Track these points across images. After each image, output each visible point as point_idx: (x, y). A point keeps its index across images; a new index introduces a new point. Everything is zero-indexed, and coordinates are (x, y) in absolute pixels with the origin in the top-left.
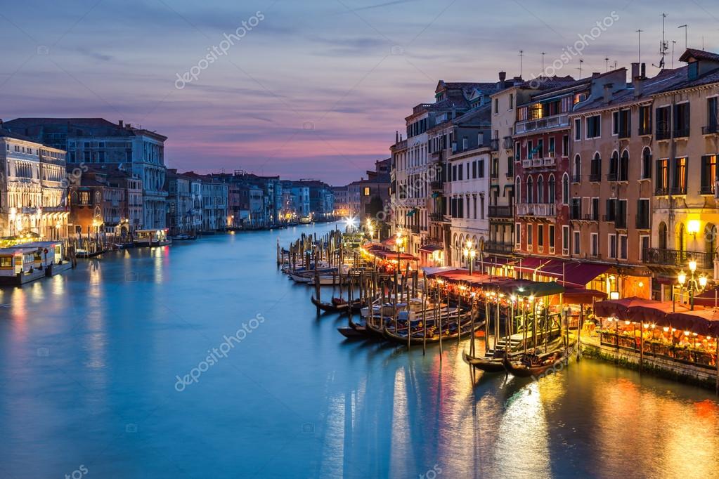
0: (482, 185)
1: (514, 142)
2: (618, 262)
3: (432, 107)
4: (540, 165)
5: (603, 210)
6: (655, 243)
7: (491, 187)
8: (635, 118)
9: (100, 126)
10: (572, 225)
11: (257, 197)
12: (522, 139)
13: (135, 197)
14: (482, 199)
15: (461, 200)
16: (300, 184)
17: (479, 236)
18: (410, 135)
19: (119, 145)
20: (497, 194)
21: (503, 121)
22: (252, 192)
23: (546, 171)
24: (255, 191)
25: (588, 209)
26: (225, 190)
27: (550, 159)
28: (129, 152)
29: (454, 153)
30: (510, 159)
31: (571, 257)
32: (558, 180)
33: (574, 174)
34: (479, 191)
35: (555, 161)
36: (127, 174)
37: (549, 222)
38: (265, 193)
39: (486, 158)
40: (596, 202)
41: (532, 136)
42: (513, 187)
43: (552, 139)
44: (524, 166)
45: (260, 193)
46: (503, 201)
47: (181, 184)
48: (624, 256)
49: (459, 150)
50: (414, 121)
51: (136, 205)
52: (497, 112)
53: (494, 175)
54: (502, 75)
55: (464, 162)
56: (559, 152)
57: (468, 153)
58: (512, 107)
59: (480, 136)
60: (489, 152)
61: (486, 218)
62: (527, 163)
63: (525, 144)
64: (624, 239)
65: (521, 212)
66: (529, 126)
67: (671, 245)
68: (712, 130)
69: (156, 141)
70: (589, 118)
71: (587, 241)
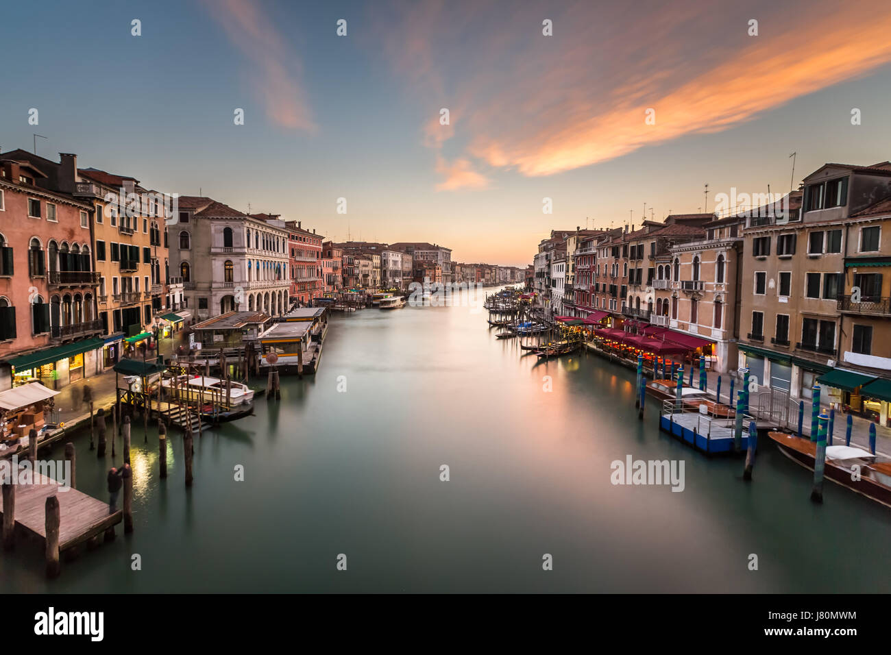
0: (563, 275)
1: (575, 257)
2: (613, 311)
3: (549, 241)
4: (585, 267)
5: (608, 289)
6: (627, 305)
7: (566, 276)
8: (621, 250)
9: (427, 246)
10: (595, 294)
11: (488, 273)
12: (578, 257)
14: (563, 281)
15: (556, 280)
16: (507, 268)
17: (561, 296)
18: (540, 252)
19: (433, 253)
20: (568, 279)
21: (571, 249)
22: (486, 271)
23: (587, 270)
25: (601, 288)
26: (475, 271)
27: (587, 266)
28: (437, 255)
30: (573, 265)
31: (595, 308)
32: (591, 274)
33: (597, 273)
34: (561, 277)
35: (590, 266)
36: (436, 264)
37: (587, 292)
38: (492, 272)
39: (564, 263)
40: (604, 285)
41: (582, 256)
42: (574, 276)
43: (589, 257)
45: (489, 271)
46: (570, 282)
47: (458, 269)
48: (615, 309)
49: (556, 260)
50: (541, 247)
52: (569, 244)
53: (567, 271)
54: (578, 228)
55: (557, 265)
56: (592, 263)
57: (558, 261)
58: (574, 243)
59: (563, 254)
60: (565, 261)
61: (564, 289)
62: (579, 267)
63: (579, 259)
64: (615, 301)
65: (576, 287)
66: (581, 251)
67: (634, 306)
68: (652, 257)
69: (448, 252)
70: (603, 249)
71: (601, 301)
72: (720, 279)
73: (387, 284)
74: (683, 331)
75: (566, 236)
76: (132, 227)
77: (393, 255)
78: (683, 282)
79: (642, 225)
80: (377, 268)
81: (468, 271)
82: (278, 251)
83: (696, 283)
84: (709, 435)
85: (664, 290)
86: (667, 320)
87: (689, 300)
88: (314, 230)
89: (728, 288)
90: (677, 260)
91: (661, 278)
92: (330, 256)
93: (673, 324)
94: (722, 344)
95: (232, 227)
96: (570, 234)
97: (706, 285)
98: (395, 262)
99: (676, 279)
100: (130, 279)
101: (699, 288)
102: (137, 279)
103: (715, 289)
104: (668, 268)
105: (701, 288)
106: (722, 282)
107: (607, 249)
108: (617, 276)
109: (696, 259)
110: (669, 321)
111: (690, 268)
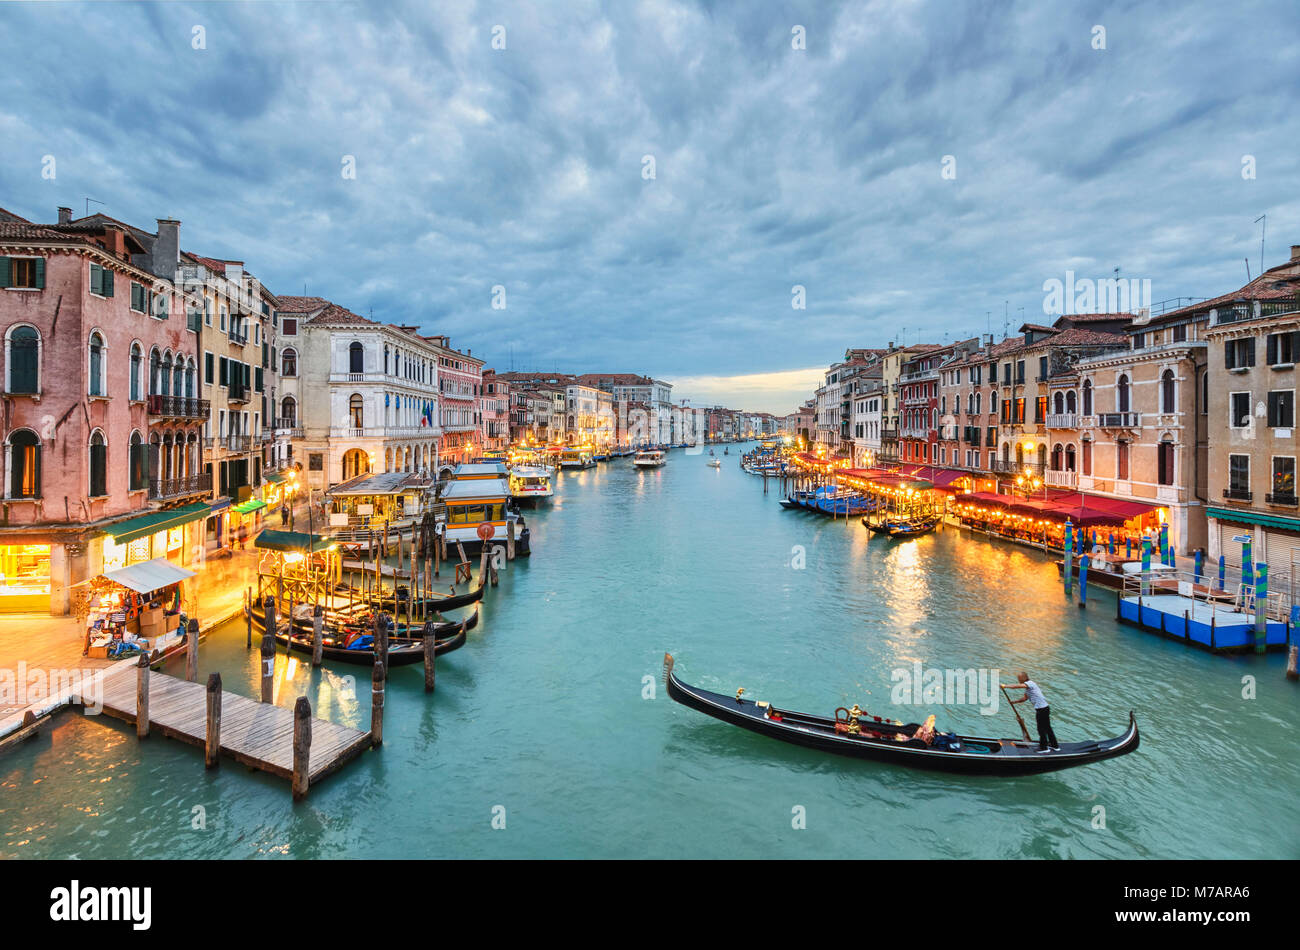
0: (877, 416)
1: (900, 389)
2: (973, 469)
3: (843, 366)
4: (917, 403)
5: (962, 434)
6: (999, 457)
7: (883, 418)
8: (987, 371)
9: (633, 378)
10: (939, 444)
11: (728, 423)
12: (904, 386)
14: (876, 425)
15: (862, 426)
16: (756, 415)
17: (874, 451)
18: (829, 384)
19: (645, 390)
20: (887, 422)
21: (891, 373)
22: (725, 420)
23: (921, 406)
24: (727, 419)
25: (951, 433)
27: (923, 400)
29: (857, 395)
30: (896, 399)
31: (939, 464)
32: (930, 413)
33: (941, 409)
34: (875, 420)
35: (928, 400)
36: (648, 408)
37: (923, 441)
38: (733, 420)
39: (879, 399)
41: (912, 384)
42: (898, 417)
43: (925, 385)
44: (906, 403)
45: (730, 420)
46: (891, 427)
48: (977, 465)
49: (861, 394)
50: (831, 374)
52: (887, 368)
53: (885, 409)
54: (891, 344)
55: (864, 401)
56: (931, 395)
57: (867, 395)
58: (897, 365)
59: (875, 384)
60: (881, 395)
61: (879, 438)
62: (908, 402)
63: (907, 389)
64: (977, 453)
65: (904, 434)
66: (909, 378)
67: (1012, 458)
68: (1043, 379)
69: (666, 388)
70: (952, 372)
71: (951, 455)
72: (1169, 406)
74: (1105, 494)
75: (874, 356)
76: (242, 334)
77: (583, 392)
78: (1101, 415)
79: (1020, 331)
80: (560, 413)
82: (424, 381)
83: (1126, 416)
85: (1066, 430)
86: (1074, 477)
87: (1114, 443)
88: (469, 350)
89: (1182, 421)
90: (1087, 383)
91: (1059, 411)
92: (492, 392)
93: (1085, 484)
94: (1178, 510)
95: (362, 341)
97: (1143, 418)
98: (587, 404)
99: (1087, 411)
100: (238, 414)
101: (1131, 423)
102: (246, 414)
103: (1160, 424)
104: (1071, 397)
105: (1136, 424)
106: (1173, 411)
107: (958, 372)
108: (978, 412)
109: (1124, 378)
110: (1078, 479)
111: (1112, 392)
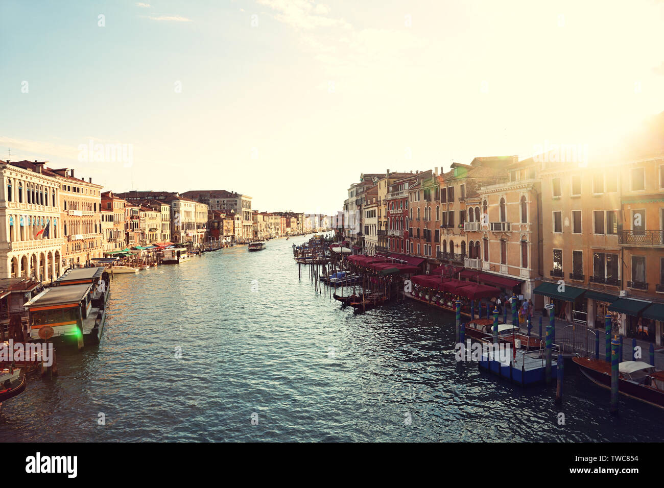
0: (375, 221)
1: (387, 202)
2: (428, 257)
3: (359, 185)
4: (397, 212)
5: (422, 234)
6: (442, 250)
7: (379, 222)
8: (433, 193)
9: (224, 194)
10: (410, 240)
12: (390, 201)
13: (238, 224)
14: (375, 227)
15: (368, 227)
16: (314, 215)
17: (374, 244)
18: (350, 197)
19: (232, 201)
20: (381, 225)
21: (383, 192)
22: (292, 220)
23: (399, 215)
24: (293, 219)
26: (279, 220)
27: (400, 211)
28: (236, 204)
29: (365, 206)
30: (386, 210)
31: (410, 254)
32: (404, 219)
33: (410, 217)
34: (375, 223)
35: (403, 211)
36: (234, 214)
37: (401, 238)
38: (298, 220)
39: (376, 208)
40: (418, 230)
41: (394, 200)
42: (387, 222)
43: (401, 201)
44: (391, 213)
45: (295, 220)
46: (383, 228)
47: (260, 217)
48: (430, 255)
49: (367, 205)
50: (351, 191)
51: (238, 227)
52: (380, 188)
53: (380, 216)
54: (388, 171)
55: (369, 210)
56: (404, 208)
57: (370, 206)
58: (385, 187)
59: (374, 199)
60: (377, 206)
61: (377, 236)
62: (392, 212)
63: (391, 203)
64: (430, 246)
65: (390, 233)
66: (392, 195)
67: (448, 250)
68: (462, 200)
69: (247, 199)
70: (415, 193)
71: (416, 247)
72: (524, 219)
73: (180, 239)
74: (495, 273)
75: (376, 179)
77: (185, 205)
78: (492, 224)
79: (451, 167)
80: (166, 220)
81: (272, 220)
82: (47, 205)
83: (504, 224)
84: (523, 367)
85: (475, 232)
86: (480, 263)
87: (499, 241)
88: (90, 179)
89: (531, 228)
90: (485, 202)
91: (471, 220)
92: (110, 208)
93: (486, 267)
94: (530, 283)
96: (380, 177)
97: (512, 226)
98: (188, 213)
99: (486, 220)
101: (506, 229)
103: (520, 230)
104: (477, 211)
105: (509, 230)
106: (526, 222)
107: (419, 192)
108: (430, 220)
109: (502, 201)
110: (482, 263)
111: (497, 210)
